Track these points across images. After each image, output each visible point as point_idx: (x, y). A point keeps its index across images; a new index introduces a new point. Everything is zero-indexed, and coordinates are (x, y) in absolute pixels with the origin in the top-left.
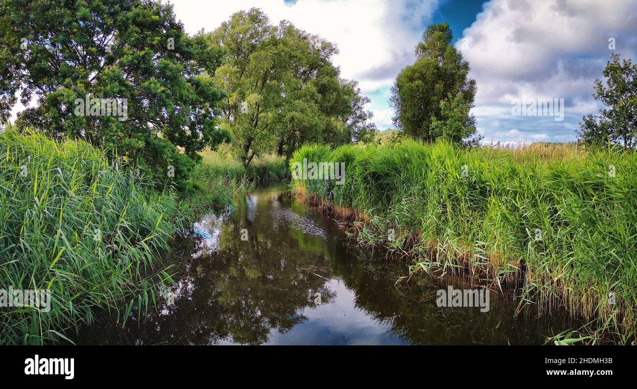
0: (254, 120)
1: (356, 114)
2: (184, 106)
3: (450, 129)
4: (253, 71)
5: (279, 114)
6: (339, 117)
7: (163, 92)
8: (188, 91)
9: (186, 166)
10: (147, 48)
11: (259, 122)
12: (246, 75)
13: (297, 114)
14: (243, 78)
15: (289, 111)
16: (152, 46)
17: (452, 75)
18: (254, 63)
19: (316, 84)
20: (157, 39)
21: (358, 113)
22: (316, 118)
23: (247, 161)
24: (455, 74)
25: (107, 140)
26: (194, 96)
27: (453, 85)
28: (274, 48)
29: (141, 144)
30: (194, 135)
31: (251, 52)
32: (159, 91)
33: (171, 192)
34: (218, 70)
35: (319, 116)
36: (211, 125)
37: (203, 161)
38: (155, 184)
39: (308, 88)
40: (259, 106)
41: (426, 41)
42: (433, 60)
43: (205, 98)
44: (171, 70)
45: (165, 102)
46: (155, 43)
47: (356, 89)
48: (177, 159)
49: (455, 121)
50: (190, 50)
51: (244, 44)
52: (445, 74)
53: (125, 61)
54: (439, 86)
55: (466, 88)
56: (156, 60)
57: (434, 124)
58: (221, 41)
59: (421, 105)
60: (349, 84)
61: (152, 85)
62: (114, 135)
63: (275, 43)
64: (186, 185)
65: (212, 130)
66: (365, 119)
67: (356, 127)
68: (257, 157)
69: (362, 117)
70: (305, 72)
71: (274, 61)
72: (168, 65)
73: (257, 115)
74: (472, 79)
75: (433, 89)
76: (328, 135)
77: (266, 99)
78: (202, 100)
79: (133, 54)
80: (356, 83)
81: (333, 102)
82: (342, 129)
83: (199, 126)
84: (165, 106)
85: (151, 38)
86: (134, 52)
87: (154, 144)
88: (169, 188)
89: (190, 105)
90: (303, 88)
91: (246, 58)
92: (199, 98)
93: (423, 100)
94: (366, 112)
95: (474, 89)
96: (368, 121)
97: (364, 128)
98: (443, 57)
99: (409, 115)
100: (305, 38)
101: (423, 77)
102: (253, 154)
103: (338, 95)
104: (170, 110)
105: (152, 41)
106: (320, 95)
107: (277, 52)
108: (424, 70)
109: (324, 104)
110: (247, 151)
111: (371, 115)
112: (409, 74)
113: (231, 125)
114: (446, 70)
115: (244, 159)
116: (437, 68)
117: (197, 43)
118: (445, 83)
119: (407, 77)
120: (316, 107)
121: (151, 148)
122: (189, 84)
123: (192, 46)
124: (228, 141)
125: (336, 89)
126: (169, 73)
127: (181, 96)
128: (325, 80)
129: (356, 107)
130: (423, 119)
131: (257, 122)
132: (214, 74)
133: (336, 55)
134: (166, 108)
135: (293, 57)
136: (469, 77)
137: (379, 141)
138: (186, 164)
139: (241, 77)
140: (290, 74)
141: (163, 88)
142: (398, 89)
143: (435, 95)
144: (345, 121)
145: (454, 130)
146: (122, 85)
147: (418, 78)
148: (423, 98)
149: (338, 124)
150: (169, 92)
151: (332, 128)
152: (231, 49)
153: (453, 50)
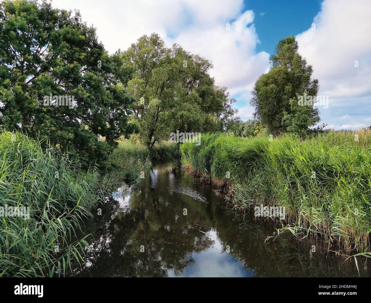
0: (155, 117)
1: (226, 110)
2: (104, 108)
3: (299, 120)
4: (154, 82)
5: (173, 113)
6: (215, 113)
7: (89, 97)
8: (107, 96)
9: (106, 151)
10: (75, 62)
11: (159, 118)
12: (150, 85)
13: (185, 113)
14: (147, 87)
15: (180, 110)
16: (79, 60)
17: (299, 78)
18: (155, 76)
19: (198, 91)
20: (84, 54)
21: (228, 110)
22: (198, 115)
23: (151, 145)
24: (301, 76)
25: (42, 134)
26: (112, 101)
27: (299, 85)
28: (168, 65)
29: (71, 136)
30: (113, 128)
31: (153, 68)
32: (85, 96)
33: (95, 171)
34: (130, 82)
35: (200, 113)
36: (125, 121)
37: (119, 146)
38: (82, 165)
39: (192, 94)
40: (158, 107)
41: (278, 52)
42: (283, 68)
43: (120, 102)
44: (95, 81)
45: (90, 104)
46: (82, 57)
47: (226, 93)
48: (99, 146)
49: (302, 114)
50: (109, 66)
51: (148, 62)
52: (293, 77)
53: (58, 71)
54: (288, 88)
55: (310, 87)
56: (83, 72)
57: (285, 117)
58: (132, 58)
59: (275, 103)
60: (222, 89)
61: (80, 92)
62: (48, 130)
63: (169, 61)
64: (106, 164)
65: (126, 125)
66: (233, 114)
67: (227, 120)
68: (158, 143)
69: (231, 113)
70: (190, 82)
71: (169, 75)
72: (92, 76)
73: (158, 113)
74: (315, 79)
75: (284, 90)
76: (207, 126)
77: (163, 102)
78: (118, 103)
79: (64, 66)
80: (226, 88)
81: (210, 103)
82: (216, 122)
83: (116, 122)
84: (90, 107)
85: (79, 53)
86: (65, 64)
87: (82, 136)
88: (93, 168)
89: (109, 107)
90: (189, 93)
91: (150, 72)
92: (116, 102)
93: (276, 99)
94: (234, 109)
95: (317, 86)
96: (235, 116)
97: (232, 120)
98: (291, 64)
99: (265, 110)
100: (190, 57)
101: (275, 82)
102: (155, 141)
103: (214, 98)
104: (94, 110)
105: (80, 55)
106: (201, 98)
107: (171, 68)
108: (276, 77)
109: (204, 104)
110: (151, 138)
111: (237, 111)
112: (265, 80)
113: (139, 120)
114: (294, 74)
115: (148, 144)
116: (287, 73)
117: (114, 61)
118: (293, 85)
119: (263, 82)
120: (198, 107)
121: (79, 138)
122: (108, 91)
123: (110, 62)
124: (137, 132)
125: (212, 94)
126: (93, 83)
127: (103, 100)
128: (204, 88)
129: (226, 105)
130: (276, 113)
131: (157, 118)
132: (127, 85)
133: (211, 69)
134: (91, 108)
135: (182, 71)
136: (313, 78)
137: (243, 129)
138: (106, 149)
139: (146, 86)
140: (180, 84)
141: (88, 94)
142: (256, 92)
143: (285, 94)
144: (218, 116)
145: (302, 121)
146: (54, 89)
147: (272, 82)
148: (276, 98)
149: (214, 118)
150: (93, 97)
151: (210, 121)
152: (139, 65)
153: (299, 58)
